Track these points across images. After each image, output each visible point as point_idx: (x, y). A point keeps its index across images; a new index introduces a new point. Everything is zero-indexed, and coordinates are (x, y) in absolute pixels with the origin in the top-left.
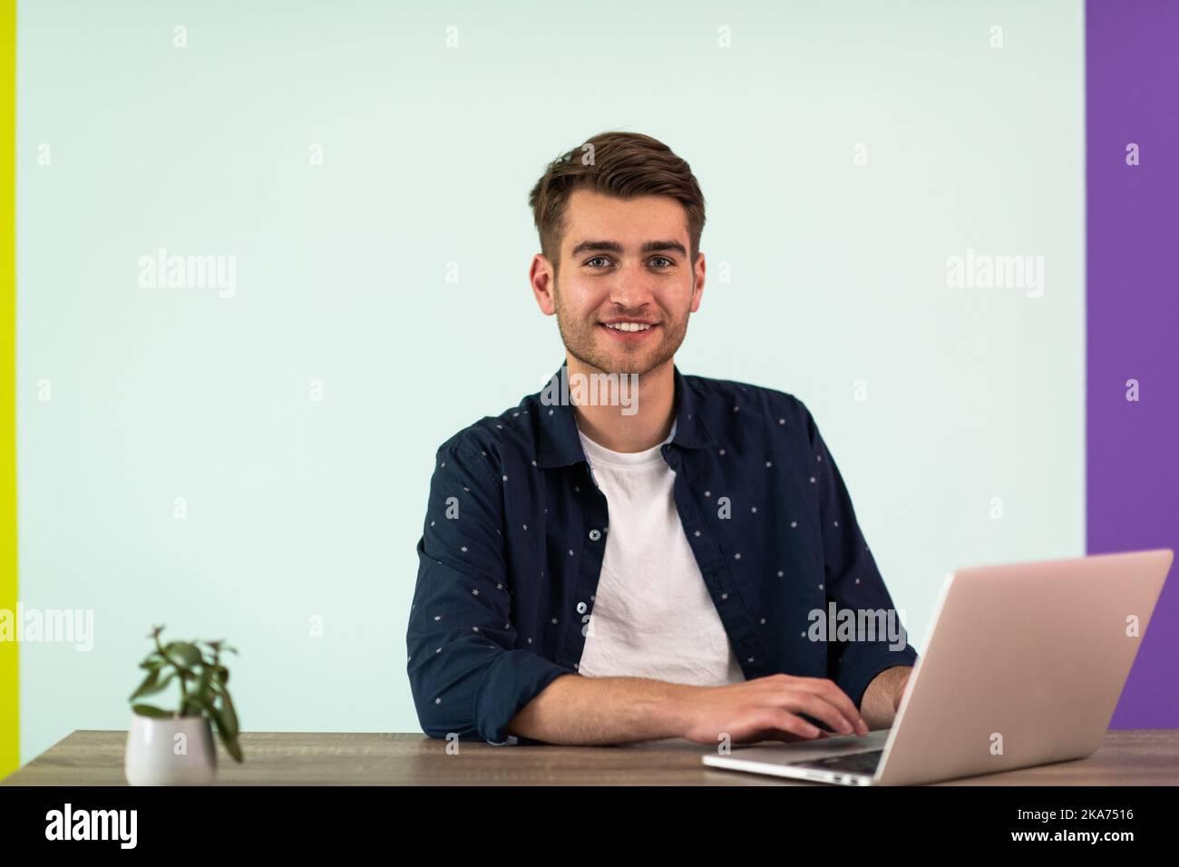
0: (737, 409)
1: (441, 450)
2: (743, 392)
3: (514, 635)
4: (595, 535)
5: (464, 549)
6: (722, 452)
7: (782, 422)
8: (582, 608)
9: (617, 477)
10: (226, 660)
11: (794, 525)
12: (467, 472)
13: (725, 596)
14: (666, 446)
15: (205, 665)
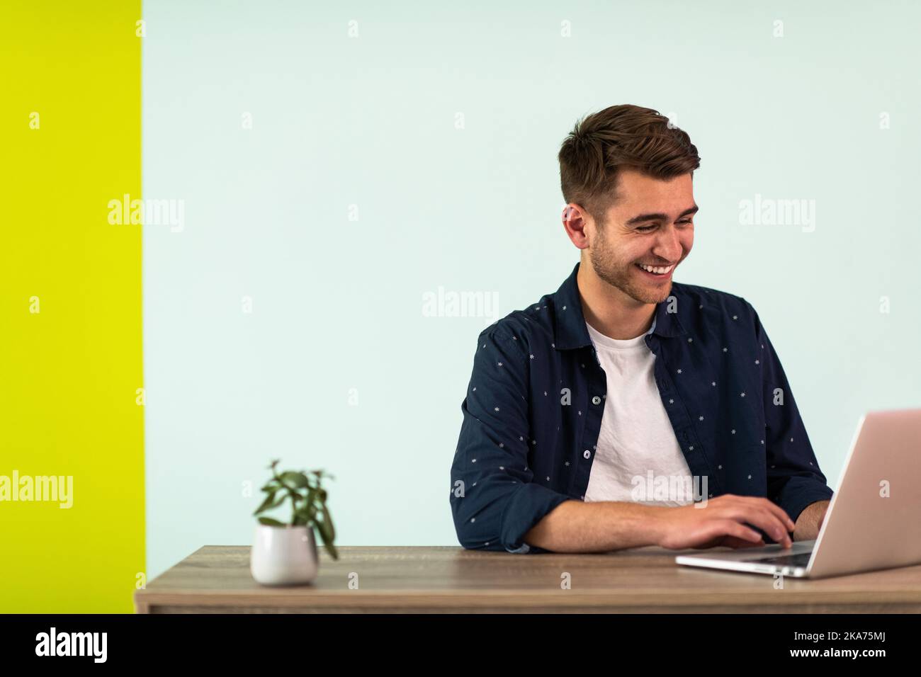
0: (701, 307)
1: (482, 335)
2: (706, 294)
3: (531, 475)
4: (596, 400)
5: (497, 409)
6: (690, 340)
7: (735, 318)
8: (587, 454)
9: (612, 358)
10: (326, 484)
11: (743, 395)
12: (501, 351)
13: (691, 448)
14: (649, 336)
15: (310, 489)
